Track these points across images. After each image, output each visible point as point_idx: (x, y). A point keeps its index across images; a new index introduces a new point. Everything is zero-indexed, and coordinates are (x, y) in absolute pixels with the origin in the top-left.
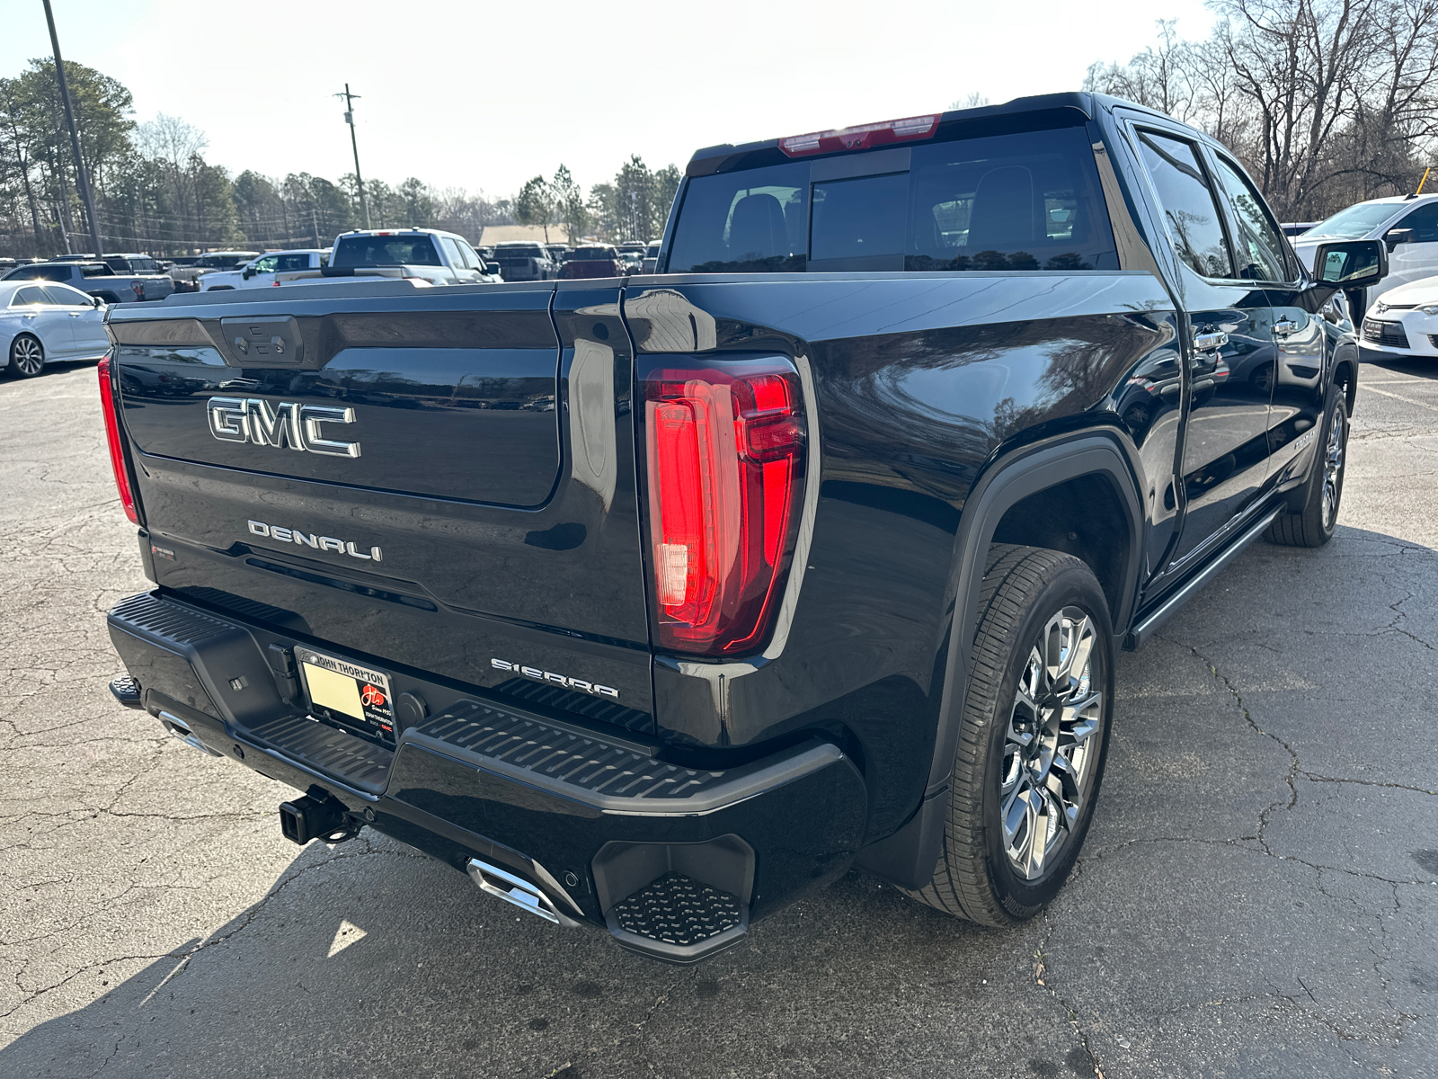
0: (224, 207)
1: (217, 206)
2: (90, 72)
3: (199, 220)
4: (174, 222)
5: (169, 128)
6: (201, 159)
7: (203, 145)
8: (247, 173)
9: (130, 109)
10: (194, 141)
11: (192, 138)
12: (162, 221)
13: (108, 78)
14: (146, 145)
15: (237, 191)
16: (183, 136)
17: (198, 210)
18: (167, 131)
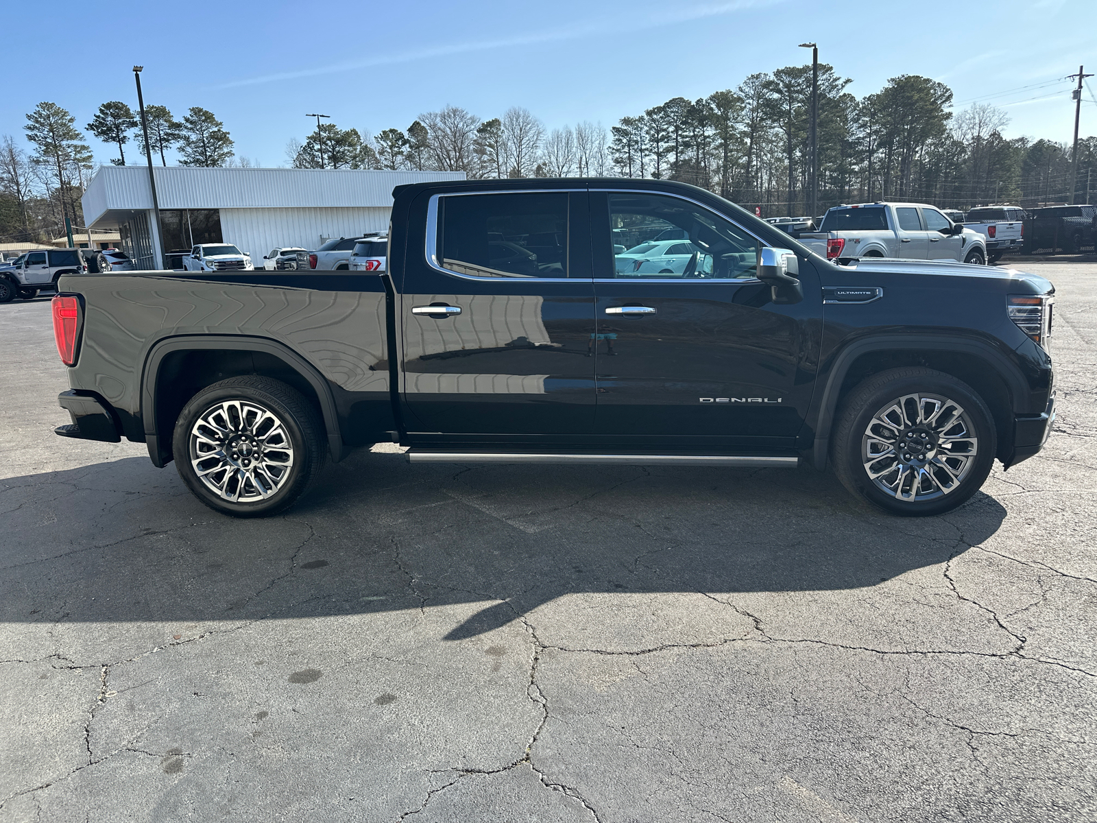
0: (1009, 170)
1: (1002, 170)
2: (928, 81)
3: (986, 182)
4: (965, 185)
5: (979, 114)
6: (999, 135)
7: (1003, 124)
8: (1041, 141)
9: (949, 104)
10: (997, 121)
11: (995, 120)
12: (956, 184)
13: (939, 84)
14: (959, 128)
15: (1029, 157)
16: (988, 119)
17: (987, 174)
18: (977, 117)
